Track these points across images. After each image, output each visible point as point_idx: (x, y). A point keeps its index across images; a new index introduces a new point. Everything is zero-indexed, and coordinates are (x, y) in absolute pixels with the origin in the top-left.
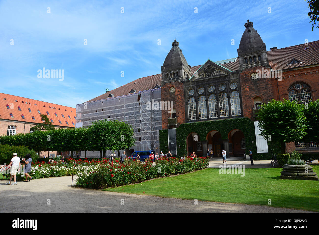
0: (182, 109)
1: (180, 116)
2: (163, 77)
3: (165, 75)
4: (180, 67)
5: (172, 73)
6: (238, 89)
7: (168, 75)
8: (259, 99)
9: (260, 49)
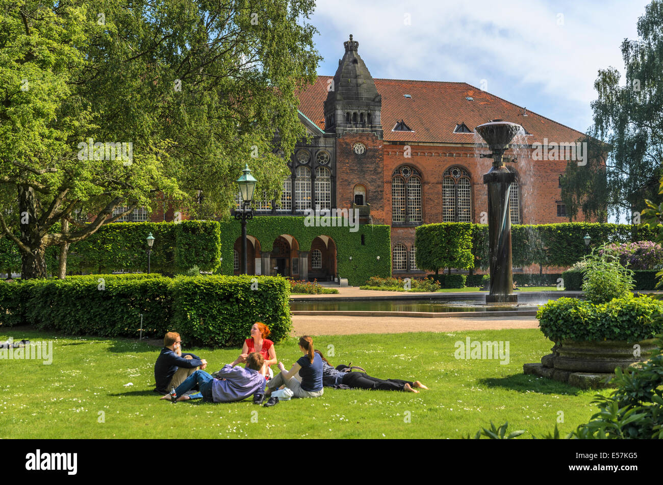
6: (330, 165)
8: (361, 188)
9: (372, 103)
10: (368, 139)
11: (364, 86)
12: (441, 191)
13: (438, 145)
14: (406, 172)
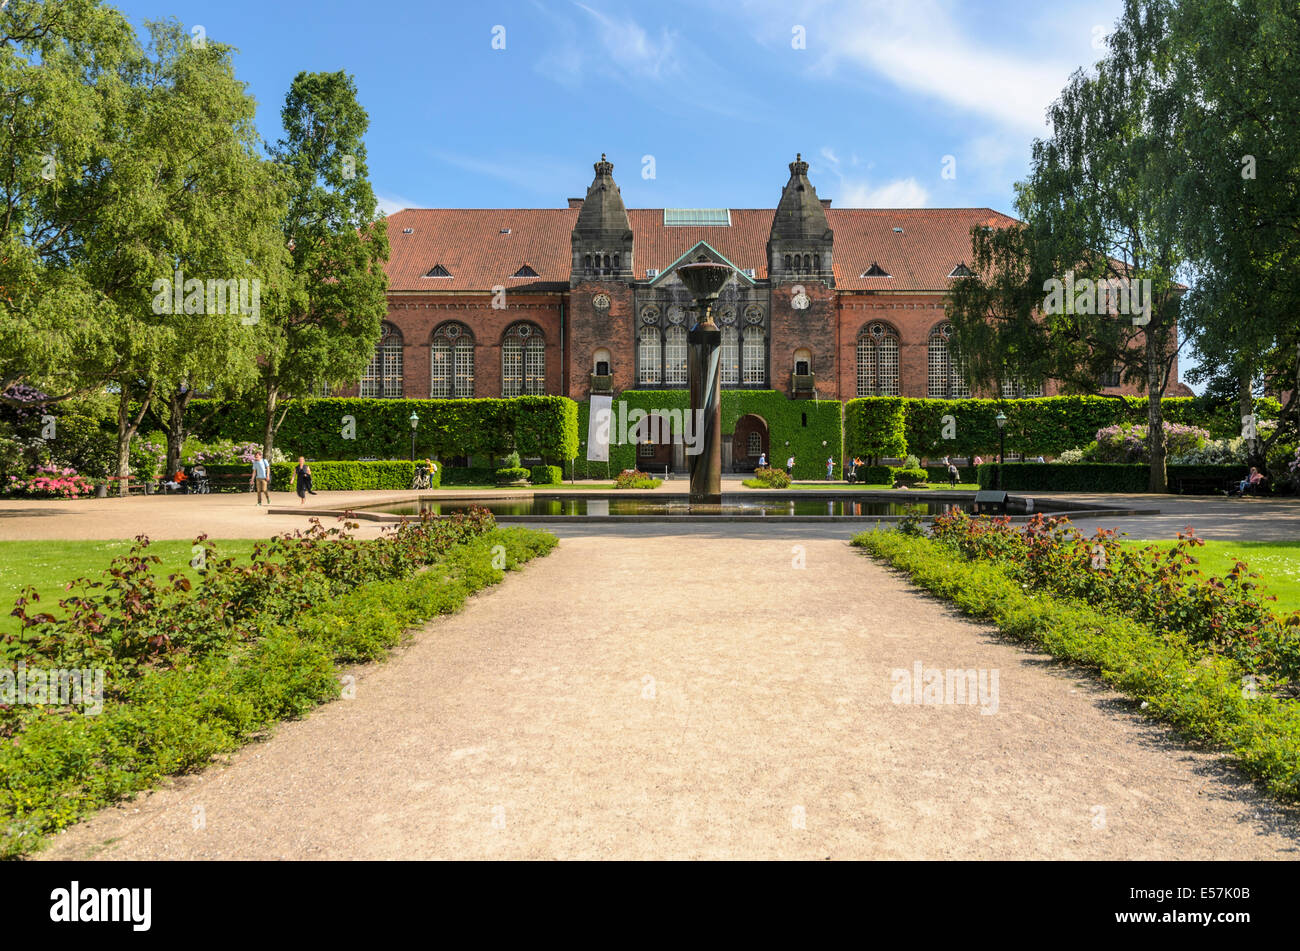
0: (626, 353)
1: (620, 372)
2: (577, 262)
3: (582, 259)
4: (627, 244)
5: (602, 256)
6: (762, 324)
7: (589, 256)
8: (805, 353)
9: (821, 242)
10: (813, 289)
11: (811, 220)
12: (926, 355)
13: (922, 293)
14: (877, 330)
